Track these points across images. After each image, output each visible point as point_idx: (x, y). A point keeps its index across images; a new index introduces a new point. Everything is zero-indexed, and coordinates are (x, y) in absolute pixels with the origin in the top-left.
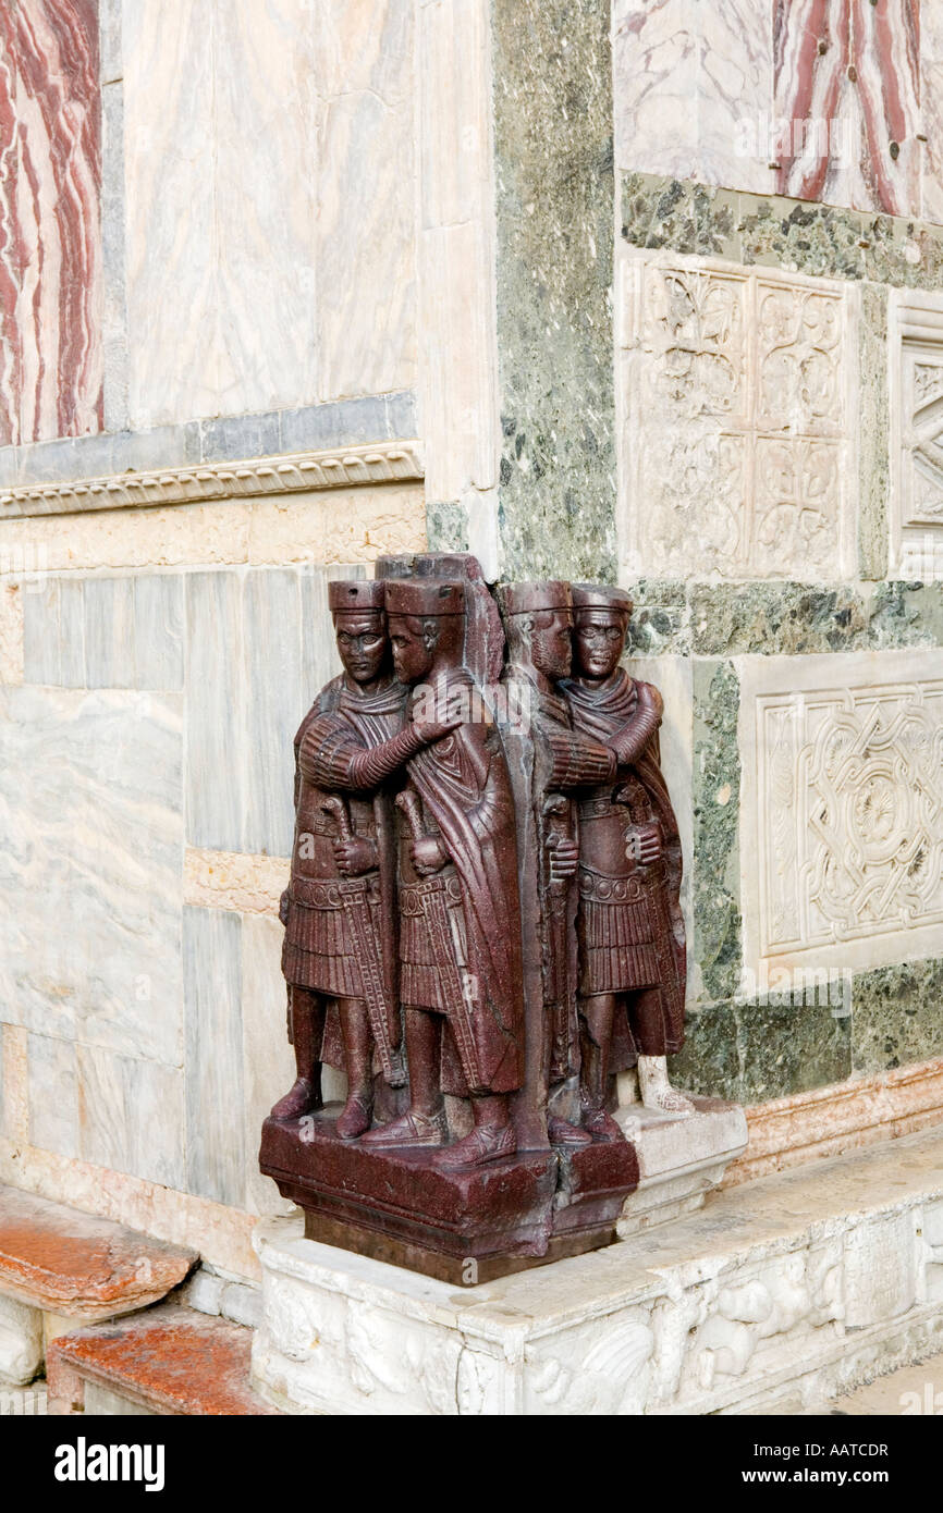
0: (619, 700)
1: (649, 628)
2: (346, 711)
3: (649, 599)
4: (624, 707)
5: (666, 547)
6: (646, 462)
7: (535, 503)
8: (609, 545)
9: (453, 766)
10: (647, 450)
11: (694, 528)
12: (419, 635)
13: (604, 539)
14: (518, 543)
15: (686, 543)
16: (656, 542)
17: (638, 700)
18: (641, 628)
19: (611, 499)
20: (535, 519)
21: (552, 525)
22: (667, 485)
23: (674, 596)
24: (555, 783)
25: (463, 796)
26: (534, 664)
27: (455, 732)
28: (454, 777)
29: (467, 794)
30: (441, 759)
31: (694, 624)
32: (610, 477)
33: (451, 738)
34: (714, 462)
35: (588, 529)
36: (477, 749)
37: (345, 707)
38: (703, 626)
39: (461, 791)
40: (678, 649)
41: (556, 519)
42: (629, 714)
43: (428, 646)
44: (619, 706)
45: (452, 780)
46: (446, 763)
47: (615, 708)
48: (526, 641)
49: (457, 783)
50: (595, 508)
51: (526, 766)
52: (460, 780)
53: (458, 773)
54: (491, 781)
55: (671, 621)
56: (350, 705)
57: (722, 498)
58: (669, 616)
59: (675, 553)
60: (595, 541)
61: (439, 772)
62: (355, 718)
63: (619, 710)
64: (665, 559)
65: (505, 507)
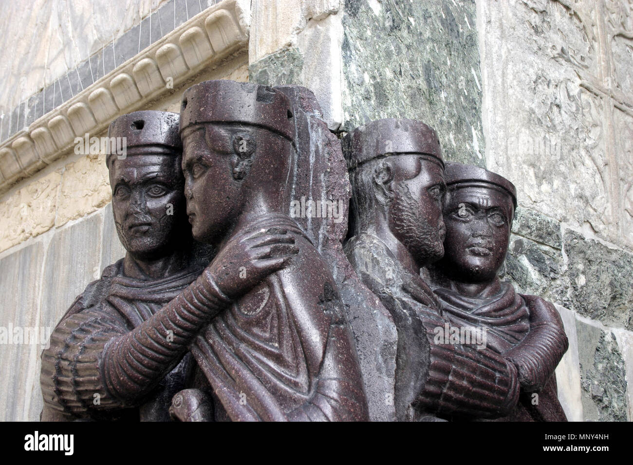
0: (507, 311)
1: (524, 261)
2: (116, 301)
3: (522, 226)
4: (514, 322)
5: (536, 177)
6: (511, 77)
7: (389, 54)
8: (476, 144)
9: (267, 335)
10: (510, 66)
11: (563, 168)
12: (225, 153)
13: (471, 137)
14: (367, 91)
15: (557, 183)
16: (525, 166)
17: (533, 317)
18: (516, 257)
19: (476, 96)
20: (389, 74)
21: (410, 91)
22: (532, 112)
23: (549, 234)
24: (431, 388)
25: (282, 386)
26: (393, 230)
27: (273, 279)
28: (269, 354)
29: (288, 382)
30: (249, 324)
31: (573, 275)
32: (473, 72)
33: (266, 290)
34: (577, 110)
35: (452, 116)
36: (309, 308)
37: (115, 295)
38: (582, 280)
39: (280, 377)
40: (559, 297)
41: (414, 85)
42: (521, 331)
43: (237, 169)
44: (509, 318)
45: (265, 360)
46: (256, 330)
47: (502, 319)
48: (381, 198)
49: (272, 364)
50: (459, 98)
51: (385, 361)
52: (278, 359)
53: (274, 347)
54: (329, 362)
55: (548, 262)
56: (124, 291)
57: (587, 150)
58: (546, 257)
59: (545, 187)
60: (460, 132)
61: (243, 347)
62: (127, 309)
63: (507, 323)
64: (537, 190)
65: (351, 41)
